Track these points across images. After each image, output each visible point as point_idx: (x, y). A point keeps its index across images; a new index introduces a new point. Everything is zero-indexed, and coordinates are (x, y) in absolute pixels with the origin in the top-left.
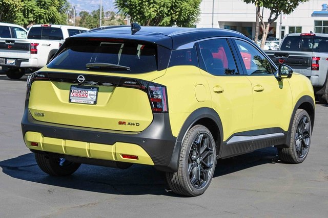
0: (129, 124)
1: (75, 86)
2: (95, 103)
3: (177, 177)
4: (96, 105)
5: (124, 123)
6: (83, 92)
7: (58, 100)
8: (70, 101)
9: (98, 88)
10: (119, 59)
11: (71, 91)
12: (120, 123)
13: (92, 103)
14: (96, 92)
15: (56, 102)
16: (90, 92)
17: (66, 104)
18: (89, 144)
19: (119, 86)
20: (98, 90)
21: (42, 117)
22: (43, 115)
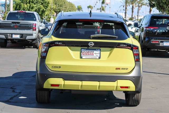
0: (122, 69)
1: (84, 49)
2: (100, 58)
3: (137, 96)
4: (100, 59)
5: (119, 69)
6: (90, 52)
7: (73, 58)
8: (81, 57)
9: (100, 49)
10: (114, 31)
11: (81, 52)
12: (117, 69)
13: (98, 58)
14: (99, 52)
15: (71, 59)
16: (95, 52)
17: (78, 60)
18: (99, 82)
19: (117, 47)
20: (100, 50)
21: (58, 69)
22: (60, 67)
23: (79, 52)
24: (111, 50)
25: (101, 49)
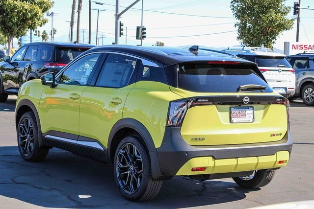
0: (277, 135)
1: (235, 108)
2: (253, 120)
4: (254, 123)
5: (274, 135)
6: (242, 112)
8: (231, 121)
9: (253, 107)
11: (230, 113)
13: (251, 121)
14: (252, 111)
16: (247, 111)
17: (227, 125)
18: (257, 158)
19: (273, 103)
20: (253, 109)
21: (201, 142)
22: (203, 139)
23: (228, 113)
24: (265, 108)
25: (255, 106)
